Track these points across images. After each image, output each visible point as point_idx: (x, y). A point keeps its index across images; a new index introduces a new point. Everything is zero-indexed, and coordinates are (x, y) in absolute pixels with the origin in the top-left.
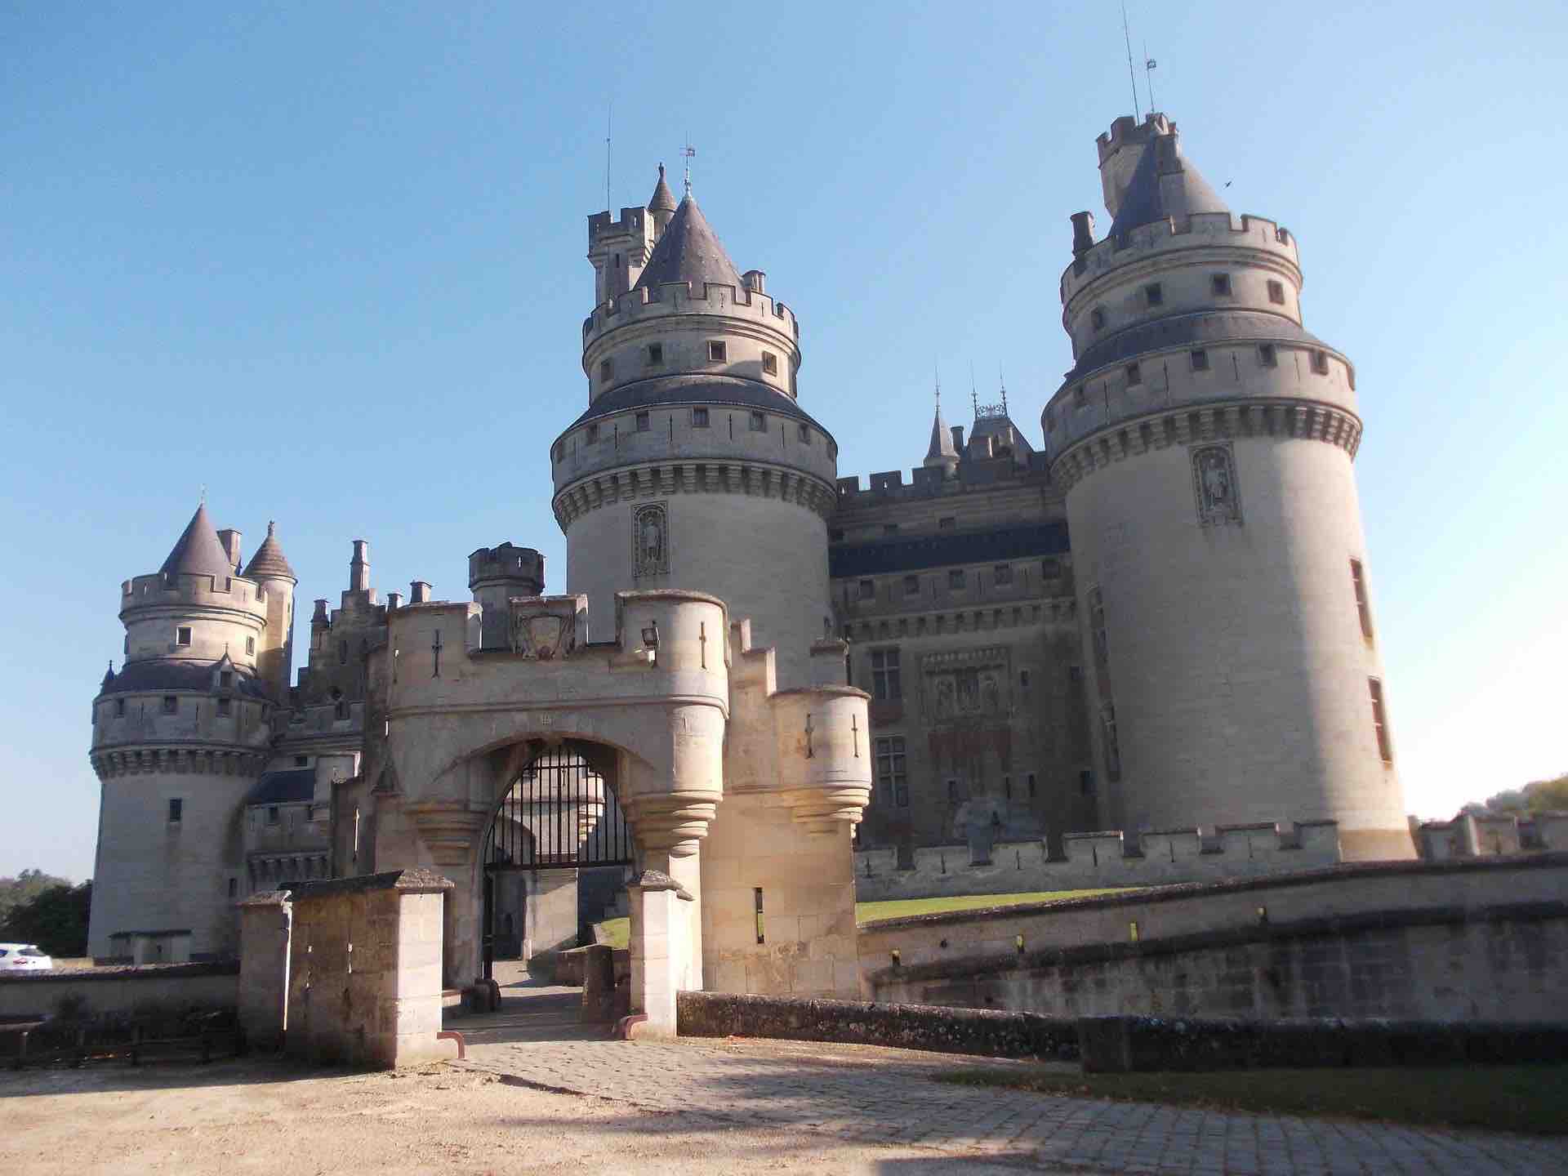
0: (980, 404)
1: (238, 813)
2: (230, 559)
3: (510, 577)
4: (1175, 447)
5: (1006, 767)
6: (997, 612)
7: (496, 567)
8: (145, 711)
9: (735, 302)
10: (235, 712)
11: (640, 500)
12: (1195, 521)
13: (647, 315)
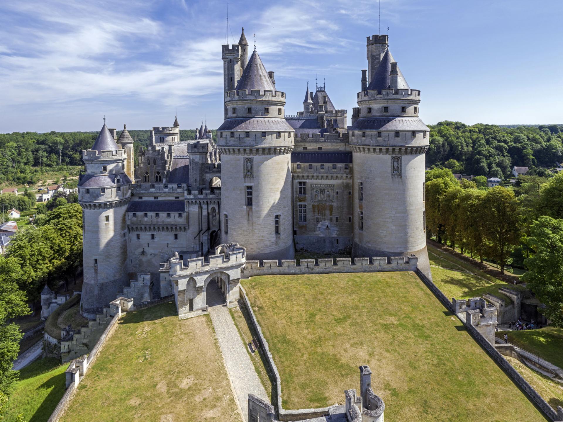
0: (318, 86)
1: (125, 215)
2: (113, 138)
3: (200, 153)
4: (387, 155)
5: (331, 214)
6: (332, 176)
7: (196, 149)
8: (96, 193)
9: (272, 96)
10: (122, 190)
11: (246, 156)
12: (390, 175)
13: (247, 99)
